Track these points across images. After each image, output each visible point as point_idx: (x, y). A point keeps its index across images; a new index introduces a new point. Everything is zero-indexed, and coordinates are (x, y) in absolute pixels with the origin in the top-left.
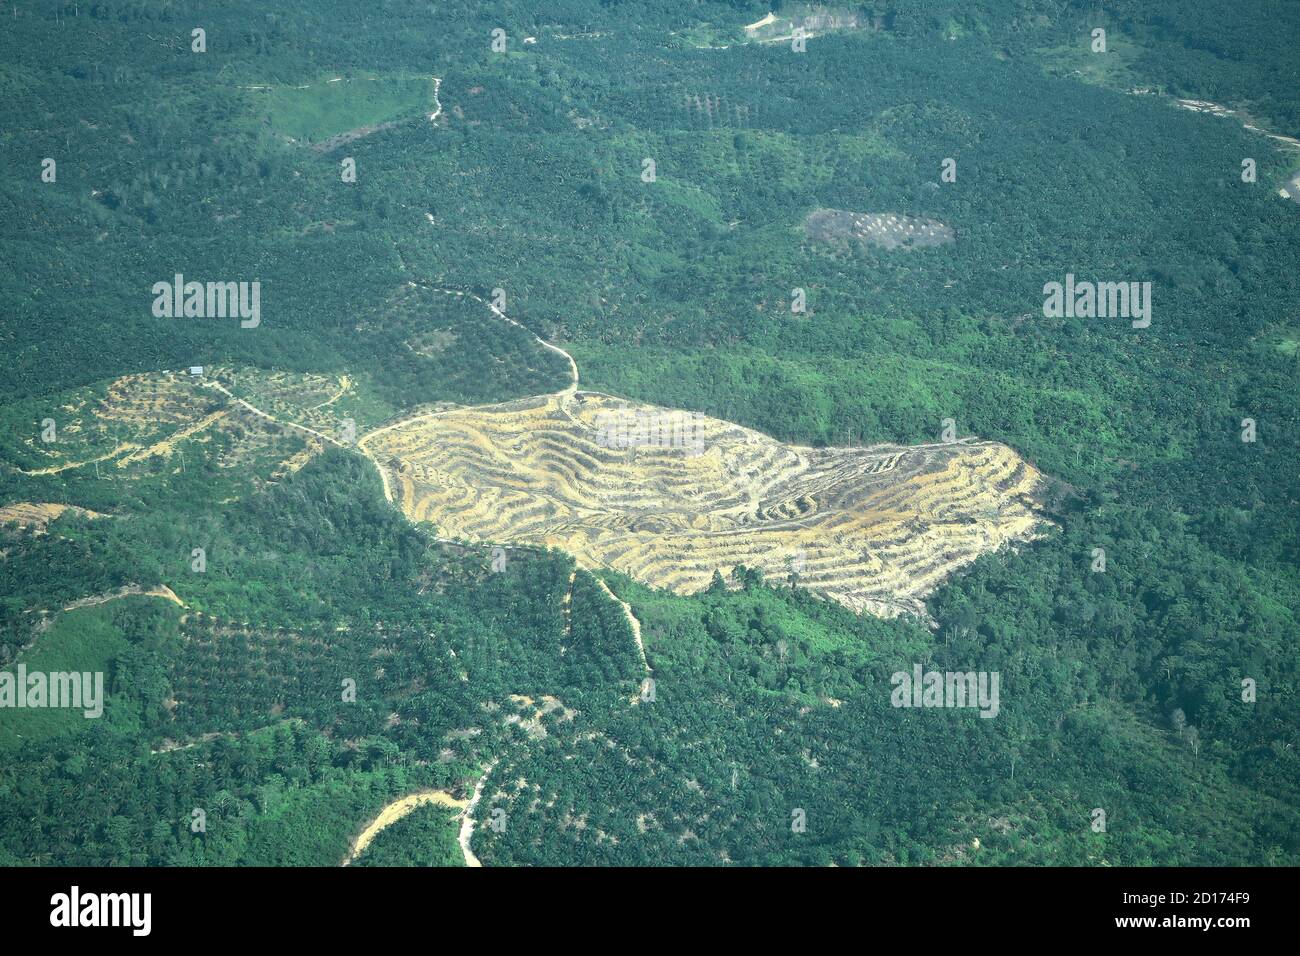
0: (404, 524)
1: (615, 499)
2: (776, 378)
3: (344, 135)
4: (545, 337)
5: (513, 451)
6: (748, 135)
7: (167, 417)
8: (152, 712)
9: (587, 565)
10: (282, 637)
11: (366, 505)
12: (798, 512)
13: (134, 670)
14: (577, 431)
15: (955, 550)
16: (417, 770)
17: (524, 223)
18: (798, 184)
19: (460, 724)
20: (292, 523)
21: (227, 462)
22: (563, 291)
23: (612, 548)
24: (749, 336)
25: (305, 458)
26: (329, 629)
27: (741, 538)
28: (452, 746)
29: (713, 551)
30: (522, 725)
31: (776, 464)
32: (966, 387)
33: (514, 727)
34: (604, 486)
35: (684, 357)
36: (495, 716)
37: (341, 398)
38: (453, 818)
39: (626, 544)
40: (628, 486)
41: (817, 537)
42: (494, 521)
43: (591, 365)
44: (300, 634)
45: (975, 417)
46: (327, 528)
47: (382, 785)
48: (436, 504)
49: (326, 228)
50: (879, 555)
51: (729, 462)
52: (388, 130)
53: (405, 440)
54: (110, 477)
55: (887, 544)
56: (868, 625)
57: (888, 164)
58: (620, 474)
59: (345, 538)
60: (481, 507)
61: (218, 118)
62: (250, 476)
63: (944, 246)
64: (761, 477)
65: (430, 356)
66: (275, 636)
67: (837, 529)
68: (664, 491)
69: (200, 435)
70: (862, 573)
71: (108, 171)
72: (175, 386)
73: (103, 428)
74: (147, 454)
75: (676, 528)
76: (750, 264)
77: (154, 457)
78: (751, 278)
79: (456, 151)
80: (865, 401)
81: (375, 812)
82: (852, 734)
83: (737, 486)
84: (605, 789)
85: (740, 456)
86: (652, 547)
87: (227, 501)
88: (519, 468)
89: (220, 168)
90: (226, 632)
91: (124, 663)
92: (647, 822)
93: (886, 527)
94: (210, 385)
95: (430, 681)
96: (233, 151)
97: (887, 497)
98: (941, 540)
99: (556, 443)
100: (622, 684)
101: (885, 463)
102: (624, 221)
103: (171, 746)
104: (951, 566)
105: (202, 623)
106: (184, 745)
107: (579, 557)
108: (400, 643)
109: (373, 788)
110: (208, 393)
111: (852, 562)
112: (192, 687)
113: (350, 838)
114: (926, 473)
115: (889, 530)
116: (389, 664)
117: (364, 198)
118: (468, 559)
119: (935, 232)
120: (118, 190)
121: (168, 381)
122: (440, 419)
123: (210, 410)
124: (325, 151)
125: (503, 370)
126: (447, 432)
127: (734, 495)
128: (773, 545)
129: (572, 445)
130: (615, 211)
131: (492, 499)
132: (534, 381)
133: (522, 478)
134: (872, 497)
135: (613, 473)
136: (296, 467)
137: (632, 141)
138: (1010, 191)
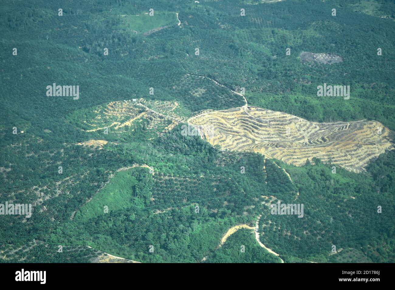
0: (210, 146)
1: (265, 138)
2: (305, 102)
3: (153, 30)
4: (234, 90)
5: (233, 124)
6: (276, 30)
7: (126, 114)
8: (148, 202)
9: (268, 157)
10: (184, 179)
11: (196, 140)
12: (323, 142)
13: (141, 189)
14: (251, 118)
15: (370, 153)
16: (237, 218)
17: (215, 56)
18: (292, 45)
19: (248, 204)
20: (174, 146)
21: (149, 127)
22: (234, 76)
23: (272, 152)
24: (293, 89)
25: (173, 126)
26: (198, 177)
27: (309, 149)
28: (247, 211)
29: (301, 153)
30: (266, 205)
31: (310, 128)
32: (362, 105)
33: (264, 205)
34: (262, 134)
35: (277, 96)
36: (258, 202)
37: (176, 108)
38: (252, 233)
39: (276, 151)
40: (269, 134)
41: (331, 149)
42: (232, 145)
43: (250, 98)
44: (190, 178)
45: (366, 113)
46: (185, 147)
47: (228, 223)
48: (215, 140)
49: (155, 58)
50: (349, 154)
51: (297, 127)
52: (166, 28)
53: (200, 121)
54: (113, 132)
55: (351, 151)
56: (354, 175)
57: (318, 39)
58: (266, 131)
59: (191, 150)
60: (228, 141)
61: (113, 25)
62: (156, 131)
63: (340, 63)
64: (307, 131)
65: (198, 96)
66: (182, 179)
67: (336, 147)
68: (280, 136)
69: (139, 119)
70: (346, 160)
71: (83, 41)
72: (128, 105)
73: (108, 117)
74: (123, 125)
75: (290, 146)
76: (288, 68)
77: (125, 126)
78: (288, 72)
79: (190, 35)
80: (333, 109)
81: (226, 231)
82: (361, 207)
83: (301, 134)
84: (293, 223)
85: (300, 125)
86: (284, 152)
87: (150, 139)
88: (235, 129)
89: (119, 40)
90: (167, 178)
91: (138, 187)
92: (306, 233)
93: (350, 146)
94: (139, 104)
95: (232, 192)
96: (123, 35)
97: (348, 137)
98: (366, 150)
99: (245, 122)
100: (291, 192)
101: (345, 127)
102: (244, 56)
103: (158, 212)
104: (370, 158)
105: (159, 175)
106: (163, 211)
107: (265, 155)
108: (220, 181)
109: (225, 223)
110: (139, 107)
111: (342, 156)
112: (158, 194)
113: (220, 239)
114: (358, 130)
115: (351, 147)
116: (218, 187)
117: (166, 48)
118: (231, 156)
119: (337, 59)
120: (88, 47)
121: (126, 103)
122: (209, 114)
123: (140, 112)
124: (147, 35)
125: (223, 100)
126: (212, 118)
127: (300, 137)
128: (319, 151)
129: (250, 122)
130: (241, 53)
131: (230, 138)
132: (233, 103)
133: (237, 132)
134: (344, 137)
135: (264, 130)
136: (170, 129)
137: (241, 32)
138: (356, 47)
